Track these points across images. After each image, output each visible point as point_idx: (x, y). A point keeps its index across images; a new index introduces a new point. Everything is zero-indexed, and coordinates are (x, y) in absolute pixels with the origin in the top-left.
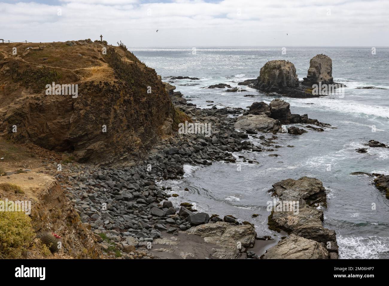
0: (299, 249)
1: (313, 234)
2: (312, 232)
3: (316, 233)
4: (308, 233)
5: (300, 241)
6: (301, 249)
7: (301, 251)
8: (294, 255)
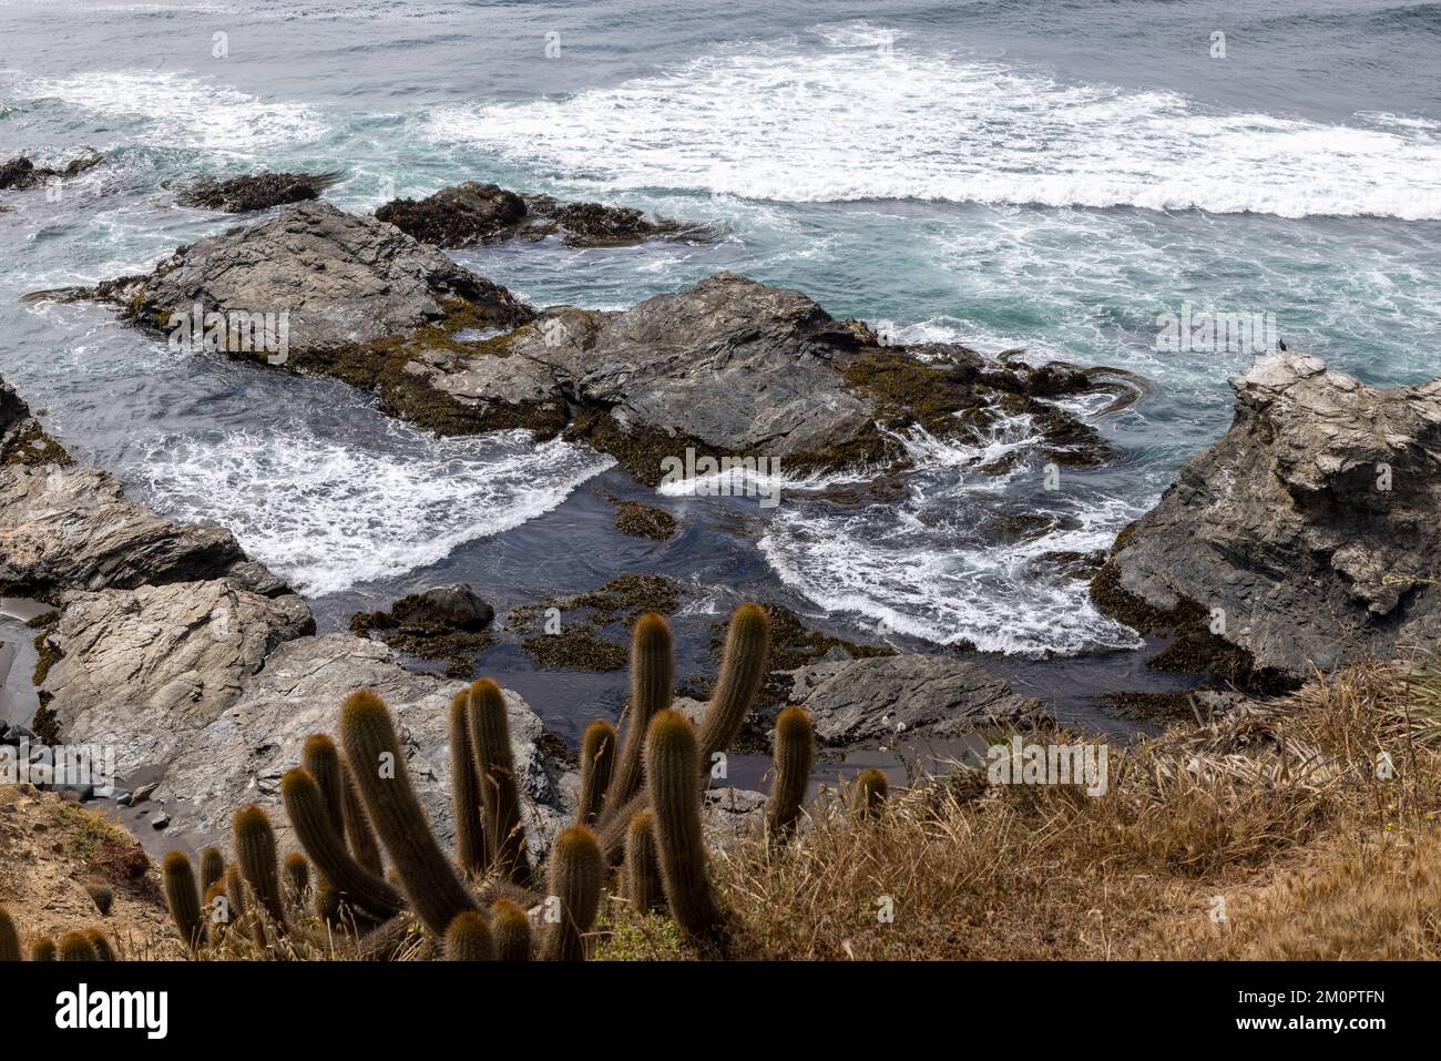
0: (179, 631)
1: (155, 562)
2: (148, 556)
3: (164, 552)
4: (133, 564)
5: (149, 602)
6: (185, 629)
7: (184, 636)
8: (175, 658)
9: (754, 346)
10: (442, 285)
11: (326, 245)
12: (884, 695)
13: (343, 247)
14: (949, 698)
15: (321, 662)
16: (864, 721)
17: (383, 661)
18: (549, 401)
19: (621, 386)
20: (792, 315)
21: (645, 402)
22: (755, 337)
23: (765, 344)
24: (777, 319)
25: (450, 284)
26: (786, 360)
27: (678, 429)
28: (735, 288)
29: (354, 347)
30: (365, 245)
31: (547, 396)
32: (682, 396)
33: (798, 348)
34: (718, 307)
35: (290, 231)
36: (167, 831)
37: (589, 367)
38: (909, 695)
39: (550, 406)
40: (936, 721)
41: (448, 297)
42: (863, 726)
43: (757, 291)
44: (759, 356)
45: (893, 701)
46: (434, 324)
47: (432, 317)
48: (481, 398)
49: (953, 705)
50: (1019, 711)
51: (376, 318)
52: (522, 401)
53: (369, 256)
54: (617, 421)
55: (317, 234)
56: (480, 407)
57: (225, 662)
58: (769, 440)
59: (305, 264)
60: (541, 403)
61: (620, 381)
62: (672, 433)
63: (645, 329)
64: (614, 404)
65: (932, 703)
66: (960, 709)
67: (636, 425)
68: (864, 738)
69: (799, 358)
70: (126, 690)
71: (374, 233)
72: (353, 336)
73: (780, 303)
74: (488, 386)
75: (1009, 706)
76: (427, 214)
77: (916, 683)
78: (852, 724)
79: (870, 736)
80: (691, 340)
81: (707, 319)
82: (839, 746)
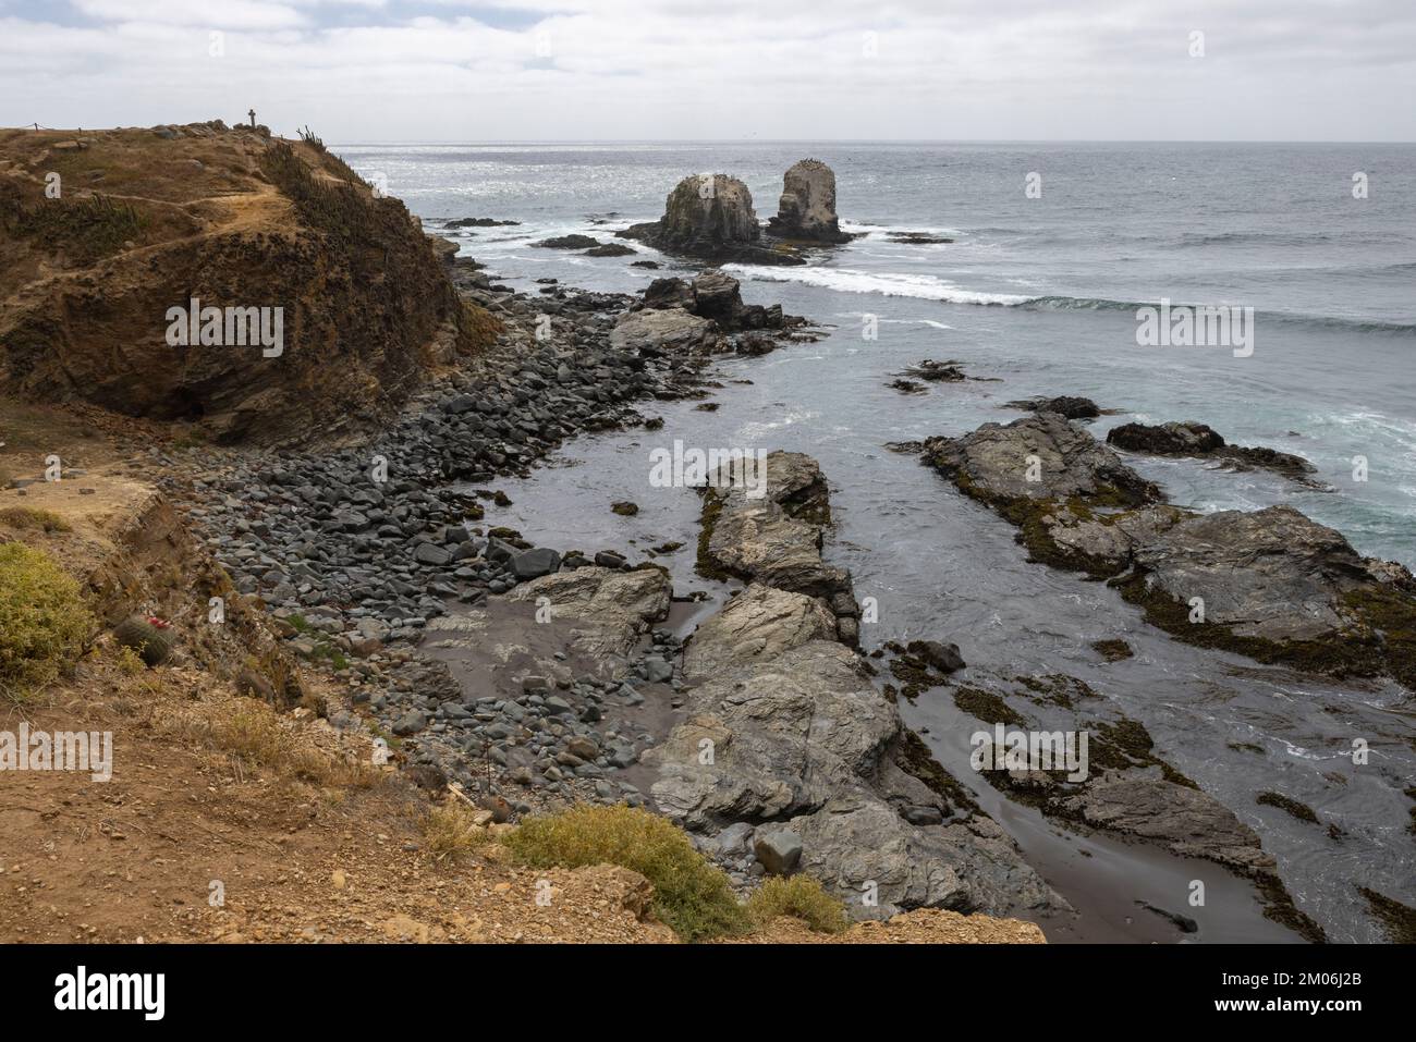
0: (771, 617)
1: (800, 579)
2: (798, 575)
3: (808, 576)
4: (790, 578)
5: (772, 597)
6: (776, 616)
7: (775, 619)
8: (761, 629)
9: (1276, 558)
10: (1106, 476)
11: (1045, 438)
12: (1149, 807)
13: (1055, 442)
14: (1197, 829)
15: (821, 655)
16: (1121, 818)
17: (848, 666)
18: (1115, 559)
19: (1159, 561)
20: (1317, 544)
21: (1169, 574)
22: (1281, 552)
23: (1286, 559)
24: (1304, 544)
25: (1111, 476)
26: (1297, 573)
27: (1181, 597)
28: (1284, 517)
29: (1025, 499)
30: (1067, 442)
31: (1116, 555)
32: (1196, 577)
33: (1311, 568)
34: (1263, 527)
35: (1028, 426)
36: (676, 710)
37: (1147, 543)
38: (1170, 814)
39: (1115, 562)
40: (1177, 841)
41: (1106, 484)
42: (1118, 821)
43: (1300, 523)
44: (1275, 567)
45: (1153, 814)
46: (1085, 498)
47: (1084, 493)
48: (1070, 545)
49: (1197, 835)
50: (1251, 862)
51: (1049, 486)
52: (1097, 554)
53: (1066, 449)
54: (1146, 582)
55: (1043, 431)
56: (1067, 551)
57: (783, 640)
58: (1243, 622)
59: (1027, 447)
60: (1109, 559)
61: (1161, 557)
62: (1176, 599)
63: (1202, 529)
64: (1150, 571)
65: (1182, 827)
66: (1201, 840)
67: (1156, 588)
68: (1114, 829)
69: (1309, 575)
70: (729, 637)
71: (1076, 437)
72: (1029, 493)
73: (1313, 534)
74: (1079, 539)
75: (1244, 854)
76: (1148, 435)
77: (1179, 809)
78: (1112, 816)
79: (1119, 830)
80: (1231, 544)
81: (1251, 533)
82: (1093, 827)
